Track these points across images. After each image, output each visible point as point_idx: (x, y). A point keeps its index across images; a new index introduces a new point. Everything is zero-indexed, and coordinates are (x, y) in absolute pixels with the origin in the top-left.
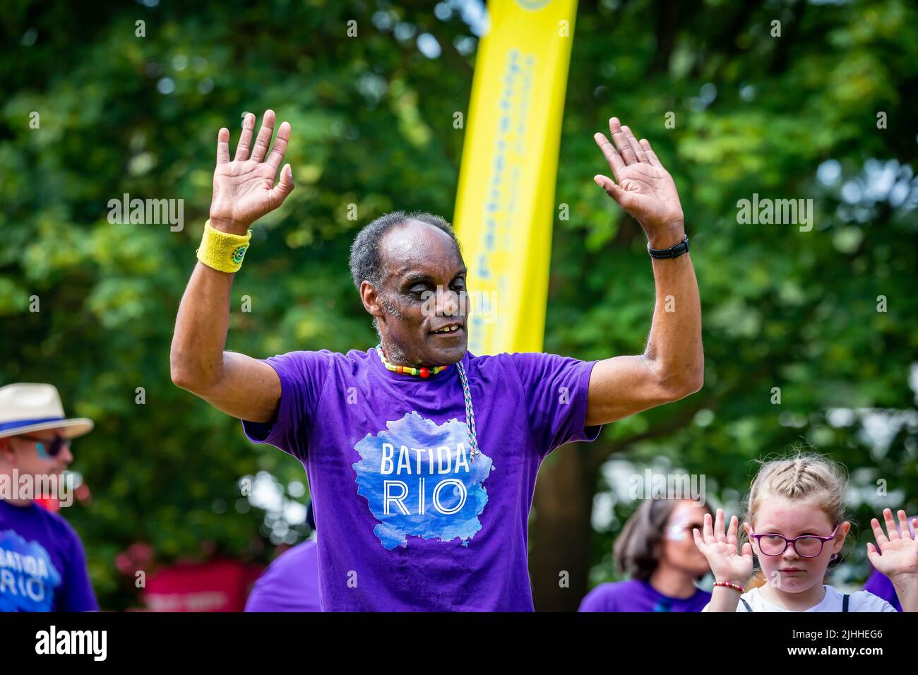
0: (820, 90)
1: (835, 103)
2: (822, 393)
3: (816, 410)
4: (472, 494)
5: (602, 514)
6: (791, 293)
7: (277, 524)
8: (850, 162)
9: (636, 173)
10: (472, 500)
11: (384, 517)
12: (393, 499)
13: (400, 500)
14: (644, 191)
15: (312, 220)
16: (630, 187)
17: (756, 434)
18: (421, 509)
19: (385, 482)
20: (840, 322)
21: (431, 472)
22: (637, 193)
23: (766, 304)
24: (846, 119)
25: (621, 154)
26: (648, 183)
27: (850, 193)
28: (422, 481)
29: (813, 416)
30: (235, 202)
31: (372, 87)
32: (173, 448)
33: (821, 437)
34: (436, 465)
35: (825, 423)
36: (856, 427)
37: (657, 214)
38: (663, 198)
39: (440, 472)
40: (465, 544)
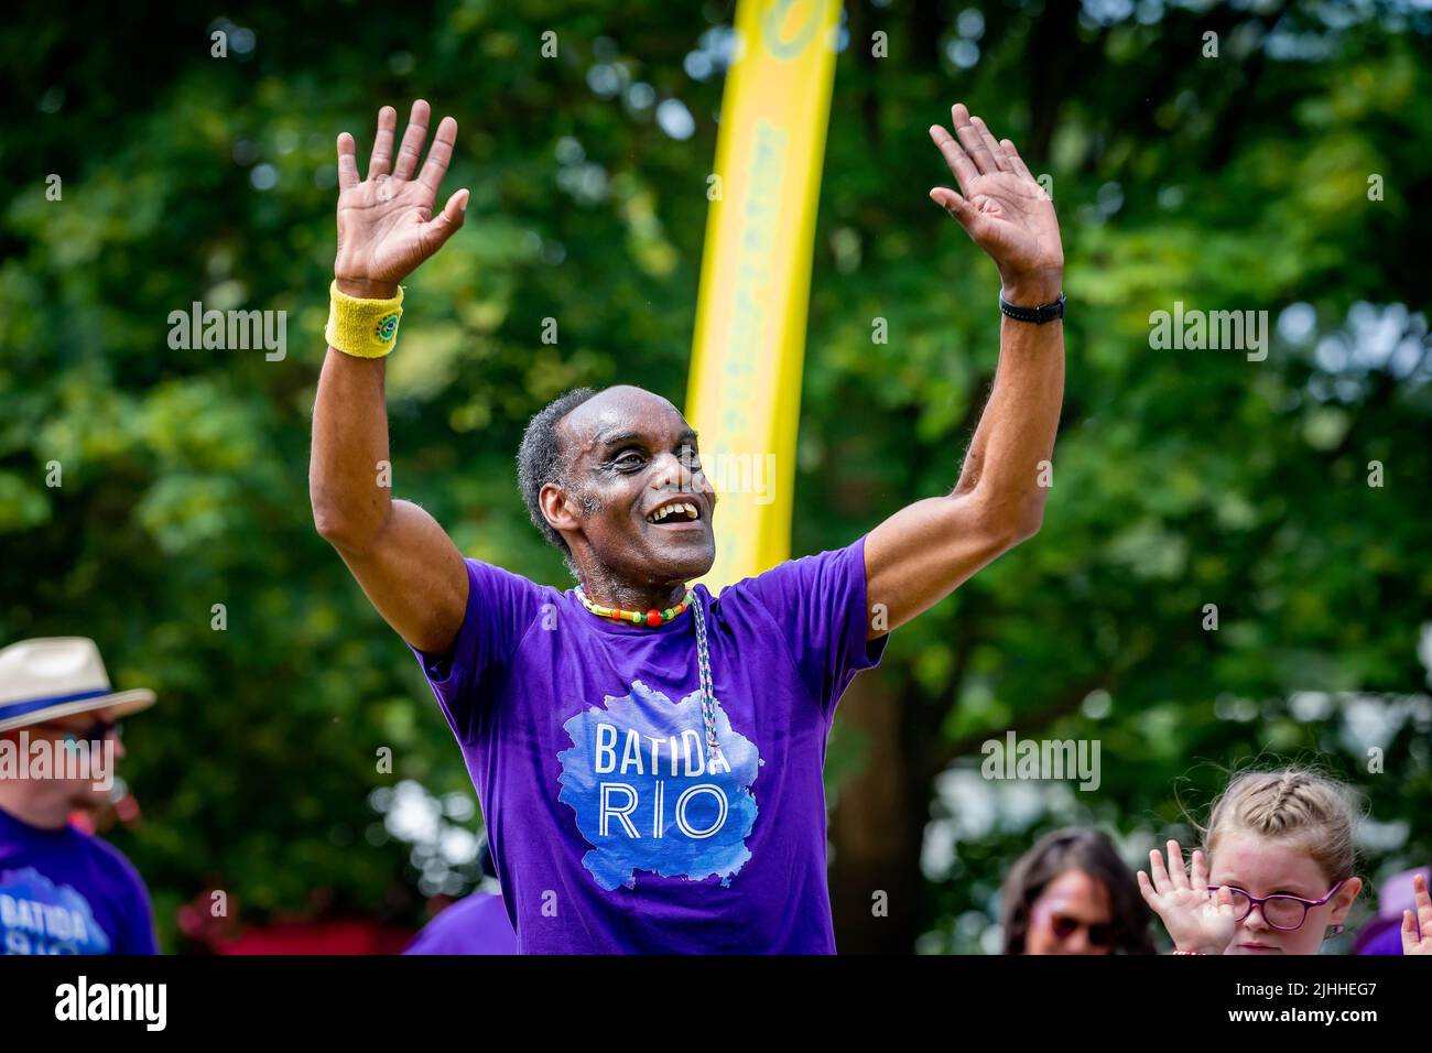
0: (1283, 192)
1: (1305, 212)
2: (1283, 668)
3: (1272, 693)
4: (735, 806)
5: (938, 853)
6: (1235, 512)
7: (430, 863)
8: (1330, 306)
9: (995, 186)
10: (736, 816)
11: (599, 841)
12: (614, 812)
13: (625, 814)
14: (1007, 215)
15: (490, 389)
16: (986, 206)
17: (1178, 730)
18: (658, 831)
19: (602, 784)
20: (1312, 555)
21: (674, 773)
22: (997, 217)
23: (1195, 526)
24: (1323, 238)
25: (972, 158)
26: (1013, 204)
27: (1329, 355)
28: (660, 785)
29: (1268, 703)
30: (370, 253)
31: (587, 183)
32: (268, 741)
33: (1279, 735)
34: (681, 763)
35: (1286, 714)
36: (1334, 721)
37: (1026, 252)
38: (1035, 230)
39: (688, 773)
40: (726, 884)
